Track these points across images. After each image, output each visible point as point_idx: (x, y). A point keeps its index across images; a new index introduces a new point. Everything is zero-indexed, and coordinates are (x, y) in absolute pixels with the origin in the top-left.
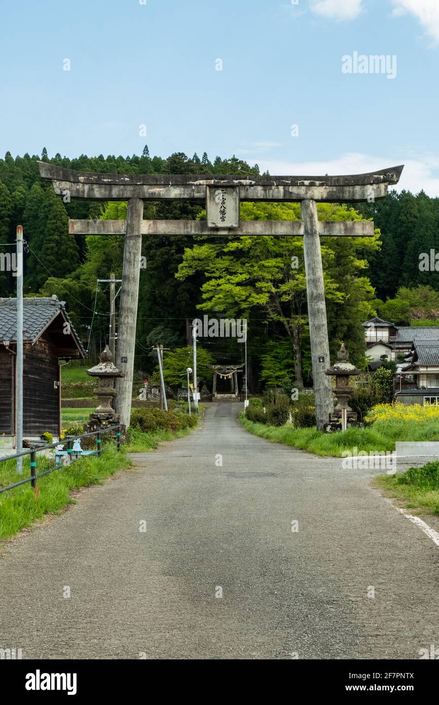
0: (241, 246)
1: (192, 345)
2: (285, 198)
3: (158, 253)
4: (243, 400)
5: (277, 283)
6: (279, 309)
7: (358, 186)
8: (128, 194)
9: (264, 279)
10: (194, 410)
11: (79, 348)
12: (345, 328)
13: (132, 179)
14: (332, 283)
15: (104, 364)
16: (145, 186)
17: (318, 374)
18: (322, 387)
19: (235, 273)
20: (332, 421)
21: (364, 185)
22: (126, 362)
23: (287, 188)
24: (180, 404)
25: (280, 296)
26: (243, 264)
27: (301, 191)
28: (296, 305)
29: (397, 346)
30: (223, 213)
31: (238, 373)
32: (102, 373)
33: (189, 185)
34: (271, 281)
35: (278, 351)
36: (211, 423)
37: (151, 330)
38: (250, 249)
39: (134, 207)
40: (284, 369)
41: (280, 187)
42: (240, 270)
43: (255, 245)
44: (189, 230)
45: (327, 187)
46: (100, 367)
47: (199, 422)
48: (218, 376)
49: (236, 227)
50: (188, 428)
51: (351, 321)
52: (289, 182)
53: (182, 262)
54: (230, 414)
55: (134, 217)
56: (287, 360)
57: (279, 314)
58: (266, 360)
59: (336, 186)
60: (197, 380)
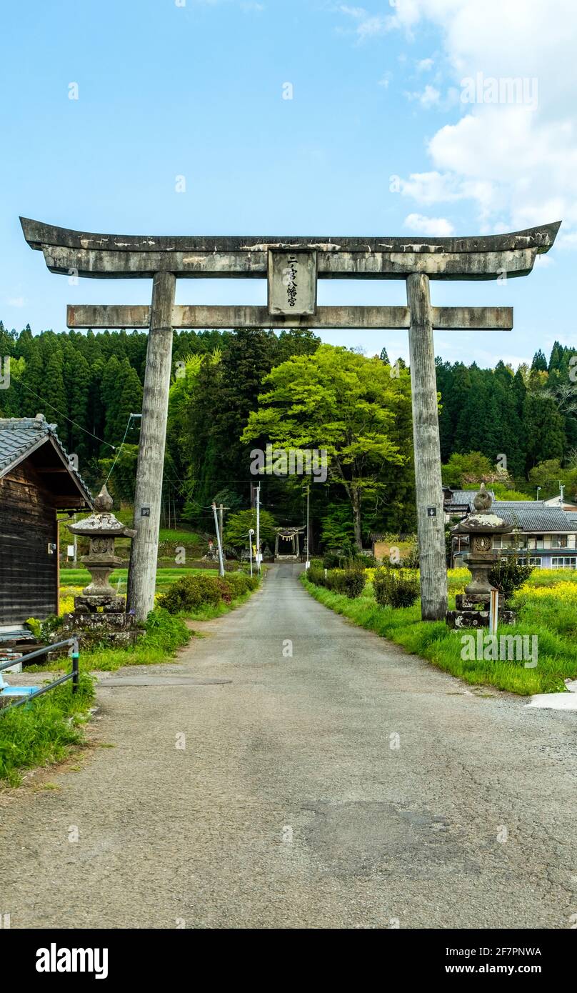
0: (305, 409)
1: (256, 508)
2: (385, 271)
3: (224, 417)
4: (304, 561)
5: (339, 446)
6: (340, 472)
7: (492, 253)
8: (152, 266)
9: (326, 442)
10: (256, 571)
11: (84, 495)
12: (405, 491)
13: (159, 243)
14: (392, 446)
15: (99, 516)
16: (178, 254)
17: (426, 532)
18: (431, 552)
19: (299, 436)
20: (464, 609)
21: (501, 251)
22: (148, 515)
23: (387, 256)
24: (243, 565)
25: (342, 460)
26: (306, 427)
27: (407, 260)
28: (356, 468)
29: (452, 509)
30: (292, 292)
31: (299, 535)
32: (94, 530)
33: (243, 251)
34: (333, 444)
35: (339, 514)
36: (273, 585)
37: (216, 493)
38: (314, 412)
39: (162, 285)
40: (345, 531)
41: (376, 254)
42: (303, 434)
43: (318, 409)
44: (242, 320)
45: (447, 254)
46: (92, 520)
47: (261, 584)
48: (280, 538)
49: (310, 315)
50: (248, 592)
51: (410, 484)
52: (391, 247)
53: (247, 426)
54: (291, 574)
55: (161, 301)
56: (346, 523)
57: (340, 477)
58: (326, 523)
59: (459, 253)
60: (260, 541)
